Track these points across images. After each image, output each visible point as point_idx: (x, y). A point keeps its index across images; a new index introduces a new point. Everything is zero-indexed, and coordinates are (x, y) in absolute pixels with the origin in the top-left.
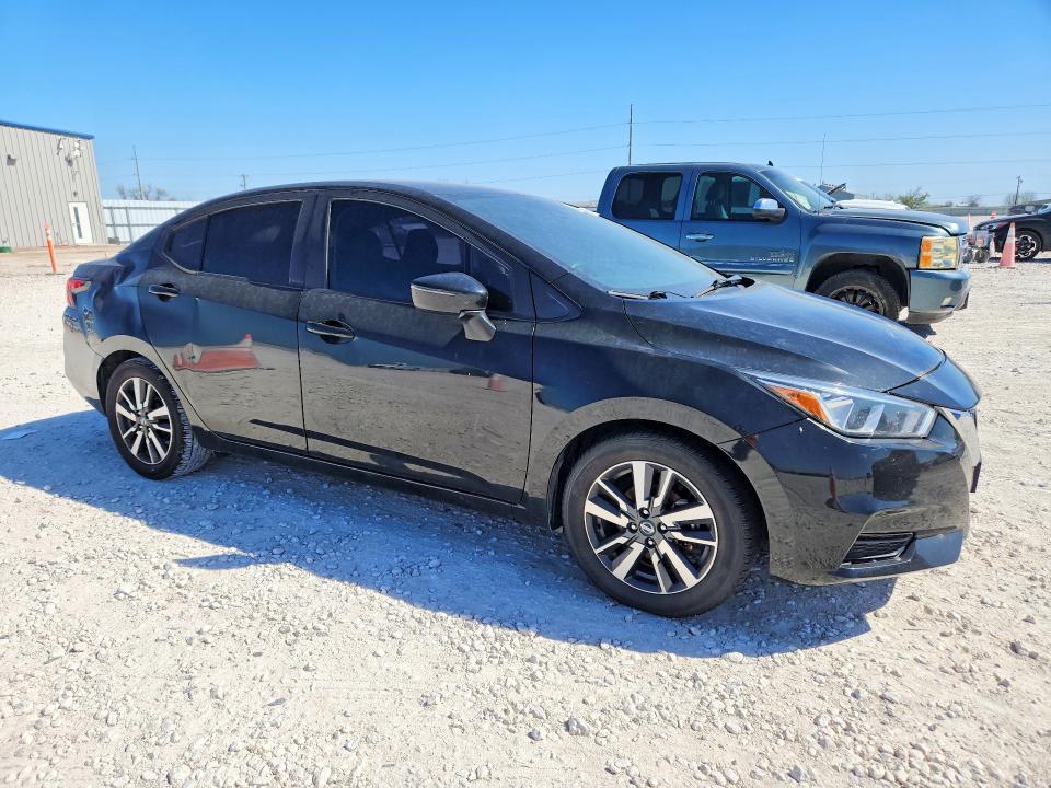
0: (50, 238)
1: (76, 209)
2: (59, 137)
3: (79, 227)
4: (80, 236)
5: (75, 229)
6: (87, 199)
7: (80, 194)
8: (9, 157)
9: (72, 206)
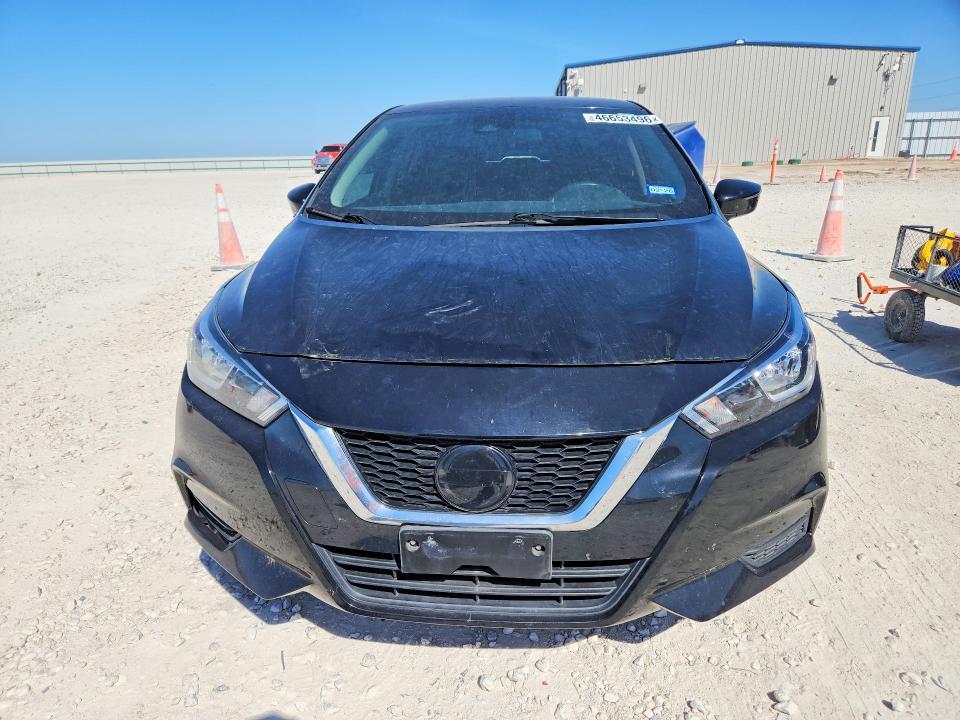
0: (776, 152)
1: (878, 123)
2: (884, 53)
3: (875, 141)
4: (873, 149)
5: (871, 142)
6: (892, 113)
7: (886, 109)
8: (832, 77)
9: (874, 120)
